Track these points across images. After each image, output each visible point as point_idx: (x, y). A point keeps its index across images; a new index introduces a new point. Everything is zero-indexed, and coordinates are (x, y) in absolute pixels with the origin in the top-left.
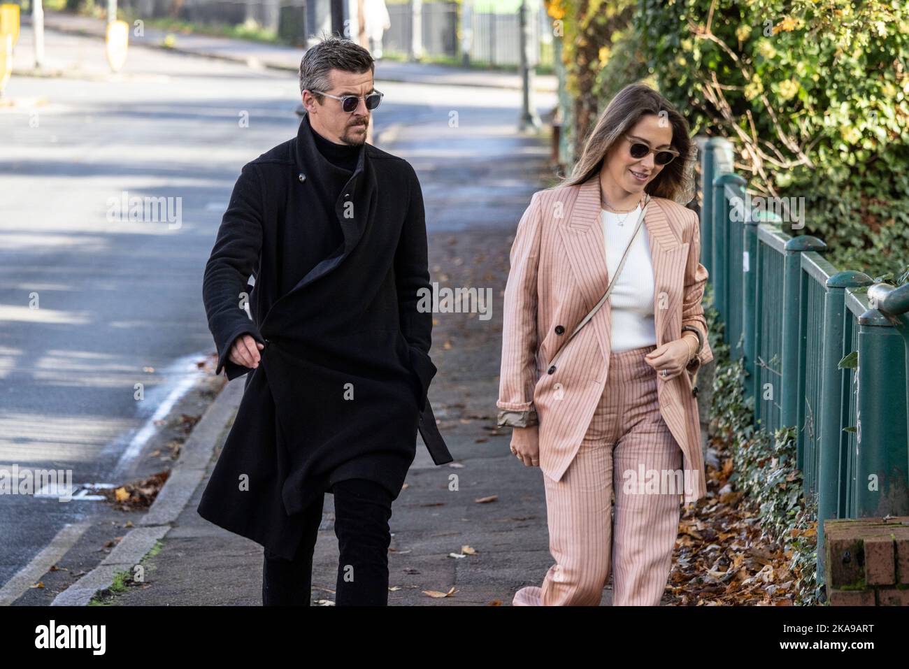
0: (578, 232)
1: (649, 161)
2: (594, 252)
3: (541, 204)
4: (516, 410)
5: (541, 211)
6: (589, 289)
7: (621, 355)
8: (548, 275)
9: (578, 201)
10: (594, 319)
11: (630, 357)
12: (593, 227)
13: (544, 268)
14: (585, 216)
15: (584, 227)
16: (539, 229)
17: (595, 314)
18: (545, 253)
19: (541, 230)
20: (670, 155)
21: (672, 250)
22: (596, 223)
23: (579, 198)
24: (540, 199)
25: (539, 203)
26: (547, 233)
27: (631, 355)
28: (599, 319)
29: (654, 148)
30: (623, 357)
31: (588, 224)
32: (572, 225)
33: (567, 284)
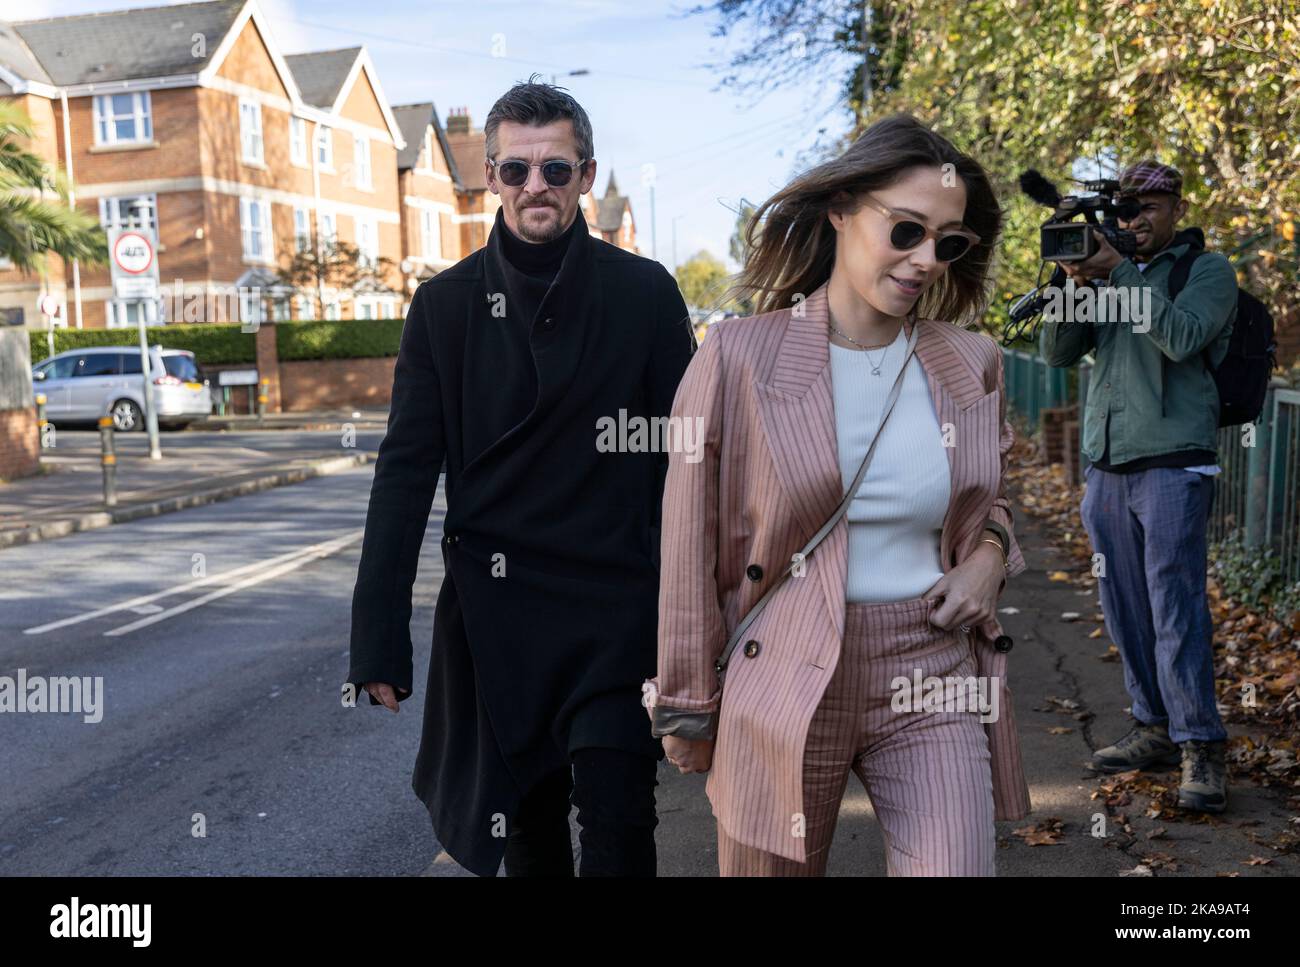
0: (788, 397)
1: (924, 254)
2: (814, 435)
3: (720, 347)
4: (696, 712)
5: (721, 359)
6: (807, 504)
7: (869, 611)
8: (737, 474)
9: (787, 338)
10: (818, 552)
11: (885, 616)
12: (814, 386)
13: (731, 461)
14: (801, 367)
15: (797, 387)
16: (720, 391)
17: (820, 543)
18: (733, 434)
19: (723, 395)
20: (962, 241)
21: (975, 405)
22: (821, 383)
23: (788, 333)
24: (720, 336)
25: (717, 345)
26: (734, 400)
27: (888, 612)
28: (827, 552)
29: (932, 227)
30: (873, 612)
31: (804, 382)
32: (776, 384)
33: (767, 493)
